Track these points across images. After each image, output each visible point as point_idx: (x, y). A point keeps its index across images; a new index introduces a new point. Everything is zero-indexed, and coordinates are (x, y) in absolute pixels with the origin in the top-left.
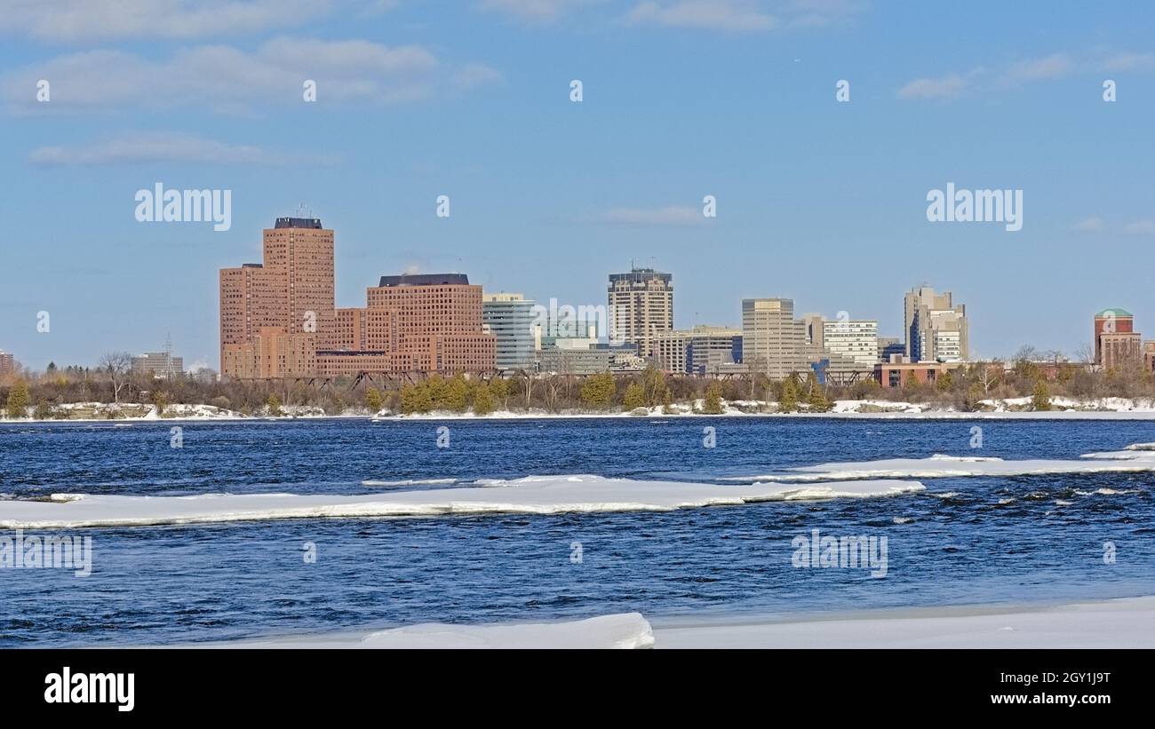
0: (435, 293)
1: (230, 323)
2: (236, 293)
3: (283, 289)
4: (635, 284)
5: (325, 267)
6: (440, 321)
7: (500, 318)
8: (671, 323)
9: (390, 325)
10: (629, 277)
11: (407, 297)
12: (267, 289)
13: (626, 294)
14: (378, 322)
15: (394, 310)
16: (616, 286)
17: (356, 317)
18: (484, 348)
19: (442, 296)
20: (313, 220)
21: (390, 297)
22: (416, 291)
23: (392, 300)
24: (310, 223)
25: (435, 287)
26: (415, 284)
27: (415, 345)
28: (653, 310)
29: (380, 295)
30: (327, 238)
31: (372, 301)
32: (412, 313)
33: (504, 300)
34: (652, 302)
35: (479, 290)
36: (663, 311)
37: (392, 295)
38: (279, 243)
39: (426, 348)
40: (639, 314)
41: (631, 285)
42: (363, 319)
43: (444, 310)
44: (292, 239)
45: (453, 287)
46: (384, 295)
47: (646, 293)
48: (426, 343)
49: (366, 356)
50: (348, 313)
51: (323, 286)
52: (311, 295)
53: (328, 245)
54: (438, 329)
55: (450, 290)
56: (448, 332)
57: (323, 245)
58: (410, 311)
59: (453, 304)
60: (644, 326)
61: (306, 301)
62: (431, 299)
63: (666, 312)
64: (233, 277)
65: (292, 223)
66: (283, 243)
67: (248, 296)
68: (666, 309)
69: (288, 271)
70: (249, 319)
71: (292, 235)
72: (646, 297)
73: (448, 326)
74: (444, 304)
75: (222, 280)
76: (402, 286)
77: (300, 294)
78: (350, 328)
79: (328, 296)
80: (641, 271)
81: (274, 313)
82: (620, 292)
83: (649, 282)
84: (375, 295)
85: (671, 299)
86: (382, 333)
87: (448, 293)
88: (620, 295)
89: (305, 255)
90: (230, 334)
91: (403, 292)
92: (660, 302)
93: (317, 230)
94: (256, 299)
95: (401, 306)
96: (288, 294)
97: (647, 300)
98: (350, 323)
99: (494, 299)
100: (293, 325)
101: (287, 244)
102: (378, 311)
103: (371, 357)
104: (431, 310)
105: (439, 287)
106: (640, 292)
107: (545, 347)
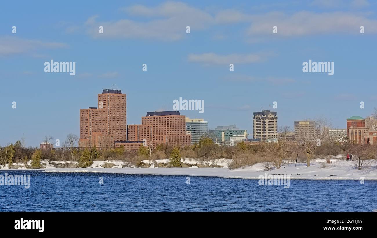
0: (166, 119)
1: (84, 130)
2: (86, 119)
3: (105, 117)
4: (263, 116)
5: (122, 109)
6: (168, 129)
7: (194, 128)
8: (277, 131)
9: (149, 131)
10: (260, 113)
11: (156, 120)
12: (98, 117)
13: (259, 120)
14: (145, 130)
15: (151, 125)
16: (256, 117)
17: (136, 128)
18: (186, 140)
19: (169, 119)
20: (118, 90)
21: (150, 120)
22: (159, 118)
23: (151, 121)
24: (116, 92)
25: (166, 116)
26: (159, 115)
27: (158, 139)
28: (269, 126)
29: (146, 120)
30: (123, 97)
31: (143, 122)
32: (158, 126)
33: (196, 121)
34: (269, 123)
35: (184, 117)
36: (274, 126)
37: (151, 119)
38: (103, 99)
39: (162, 140)
40: (264, 127)
41: (261, 116)
42: (138, 129)
43: (170, 125)
44: (108, 98)
45: (173, 116)
46: (148, 119)
47: (267, 119)
48: (162, 138)
49: (136, 143)
50: (133, 127)
51: (121, 116)
52: (116, 119)
53: (124, 100)
54: (167, 133)
55: (172, 117)
56: (171, 134)
57: (121, 100)
58: (157, 126)
59: (173, 123)
60: (266, 132)
61: (114, 122)
62: (165, 121)
63: (275, 127)
64: (85, 112)
65: (109, 91)
66: (105, 99)
67: (90, 120)
68: (275, 125)
69: (107, 110)
70: (90, 129)
71: (108, 96)
72: (267, 121)
73: (171, 131)
74: (170, 123)
75: (81, 114)
76: (155, 116)
77: (111, 119)
78: (134, 132)
79: (124, 120)
80: (265, 111)
81: (101, 127)
82: (257, 119)
83: (268, 115)
84: (145, 120)
85: (277, 121)
86: (147, 134)
87: (171, 118)
88: (257, 120)
89: (114, 104)
90: (84, 135)
91: (155, 118)
92: (272, 123)
93: (120, 94)
94: (93, 121)
95: (154, 124)
96: (107, 119)
97: (267, 122)
98: (134, 130)
99: (192, 121)
100: (109, 131)
101: (107, 99)
102: (145, 126)
103: (138, 144)
104: (165, 125)
105: (168, 116)
106: (264, 119)
107: (226, 140)
